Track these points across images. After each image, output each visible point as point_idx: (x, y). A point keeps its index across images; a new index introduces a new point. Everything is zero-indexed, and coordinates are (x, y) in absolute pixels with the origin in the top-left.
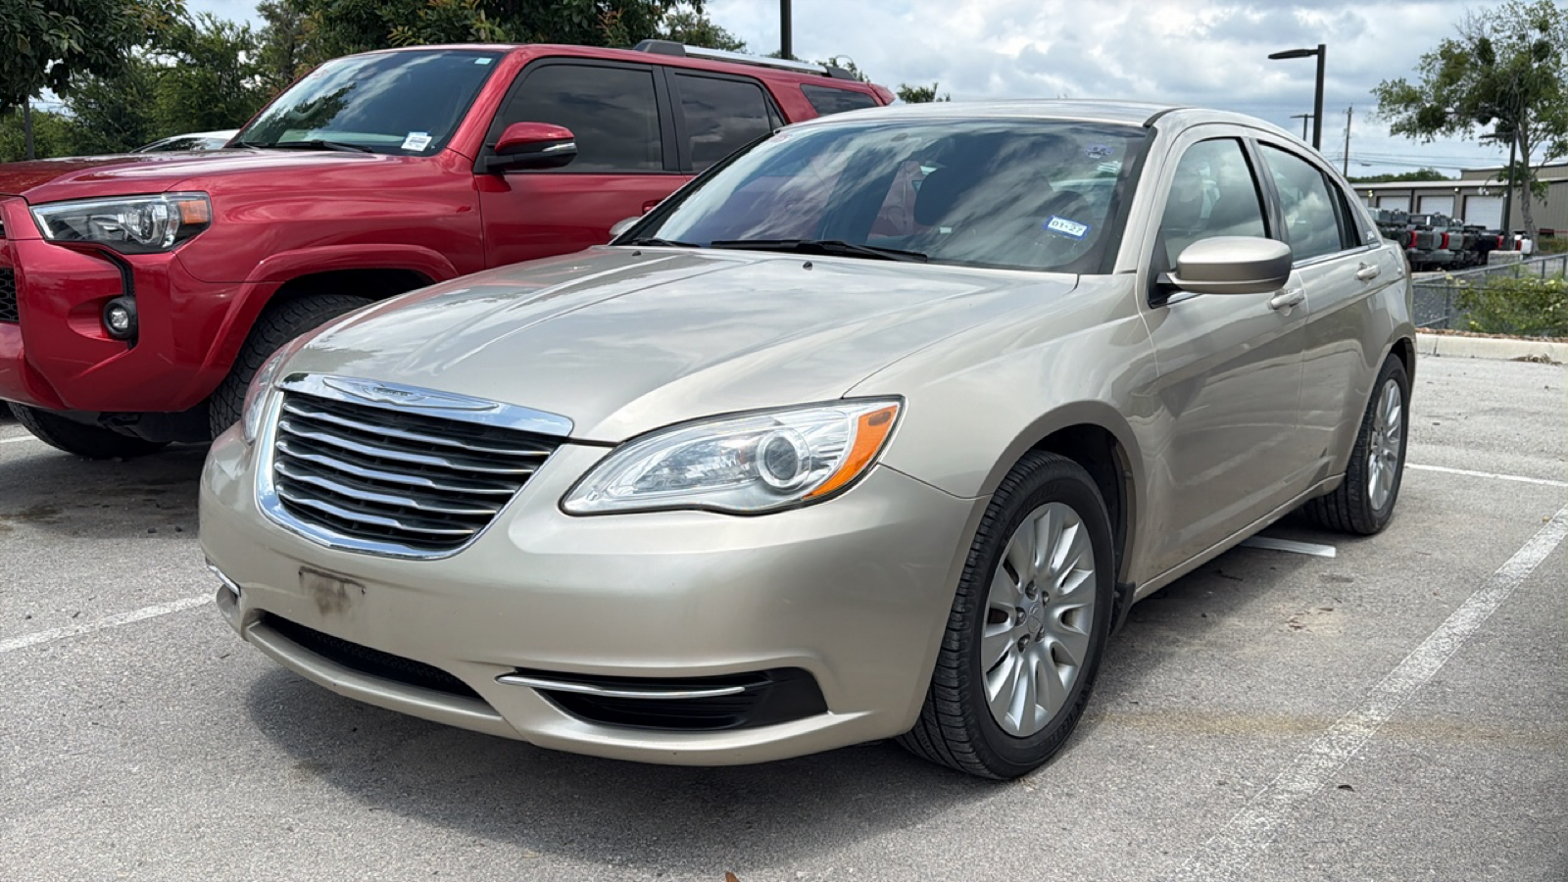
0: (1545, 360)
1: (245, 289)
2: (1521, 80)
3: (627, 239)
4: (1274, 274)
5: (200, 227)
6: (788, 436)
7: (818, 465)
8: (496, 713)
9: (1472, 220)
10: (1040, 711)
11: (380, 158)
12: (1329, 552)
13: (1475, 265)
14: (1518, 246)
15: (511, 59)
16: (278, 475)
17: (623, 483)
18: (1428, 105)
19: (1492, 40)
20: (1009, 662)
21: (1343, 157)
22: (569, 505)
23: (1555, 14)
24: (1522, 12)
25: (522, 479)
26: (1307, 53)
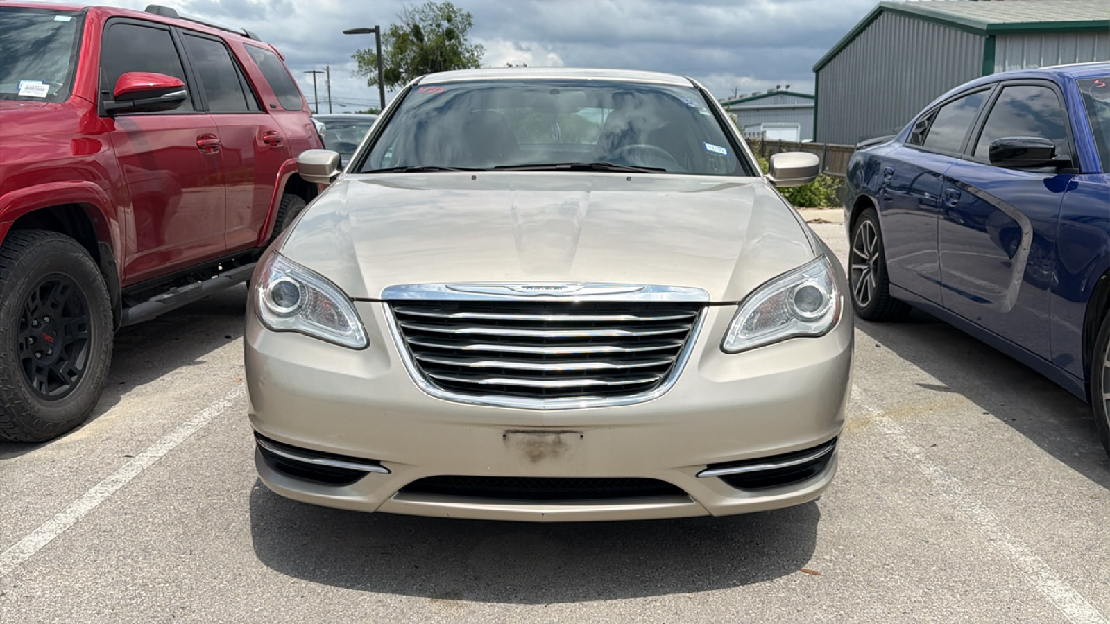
2: (441, 53)
6: (812, 284)
8: (689, 501)
18: (389, 67)
19: (421, 26)
21: (328, 100)
22: (729, 349)
23: (454, 12)
24: (436, 9)
26: (369, 31)
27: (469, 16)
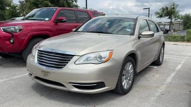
0: (176, 44)
1: (27, 37)
2: (171, 12)
3: (75, 31)
4: (152, 35)
5: (22, 30)
6: (101, 55)
7: (105, 58)
8: (67, 88)
9: (166, 28)
10: (128, 86)
11: (43, 21)
12: (156, 67)
13: (167, 33)
14: (171, 31)
15: (58, 9)
16: (38, 60)
17: (82, 60)
18: (161, 14)
19: (168, 7)
20: (125, 81)
22: (76, 63)
23: (175, 4)
24: (171, 4)
25: (70, 60)
26: (148, 8)
27: (178, 5)
